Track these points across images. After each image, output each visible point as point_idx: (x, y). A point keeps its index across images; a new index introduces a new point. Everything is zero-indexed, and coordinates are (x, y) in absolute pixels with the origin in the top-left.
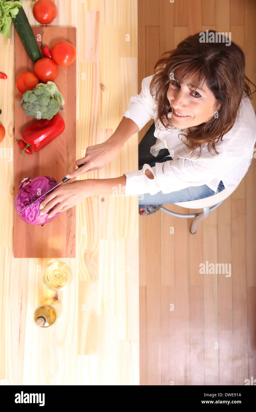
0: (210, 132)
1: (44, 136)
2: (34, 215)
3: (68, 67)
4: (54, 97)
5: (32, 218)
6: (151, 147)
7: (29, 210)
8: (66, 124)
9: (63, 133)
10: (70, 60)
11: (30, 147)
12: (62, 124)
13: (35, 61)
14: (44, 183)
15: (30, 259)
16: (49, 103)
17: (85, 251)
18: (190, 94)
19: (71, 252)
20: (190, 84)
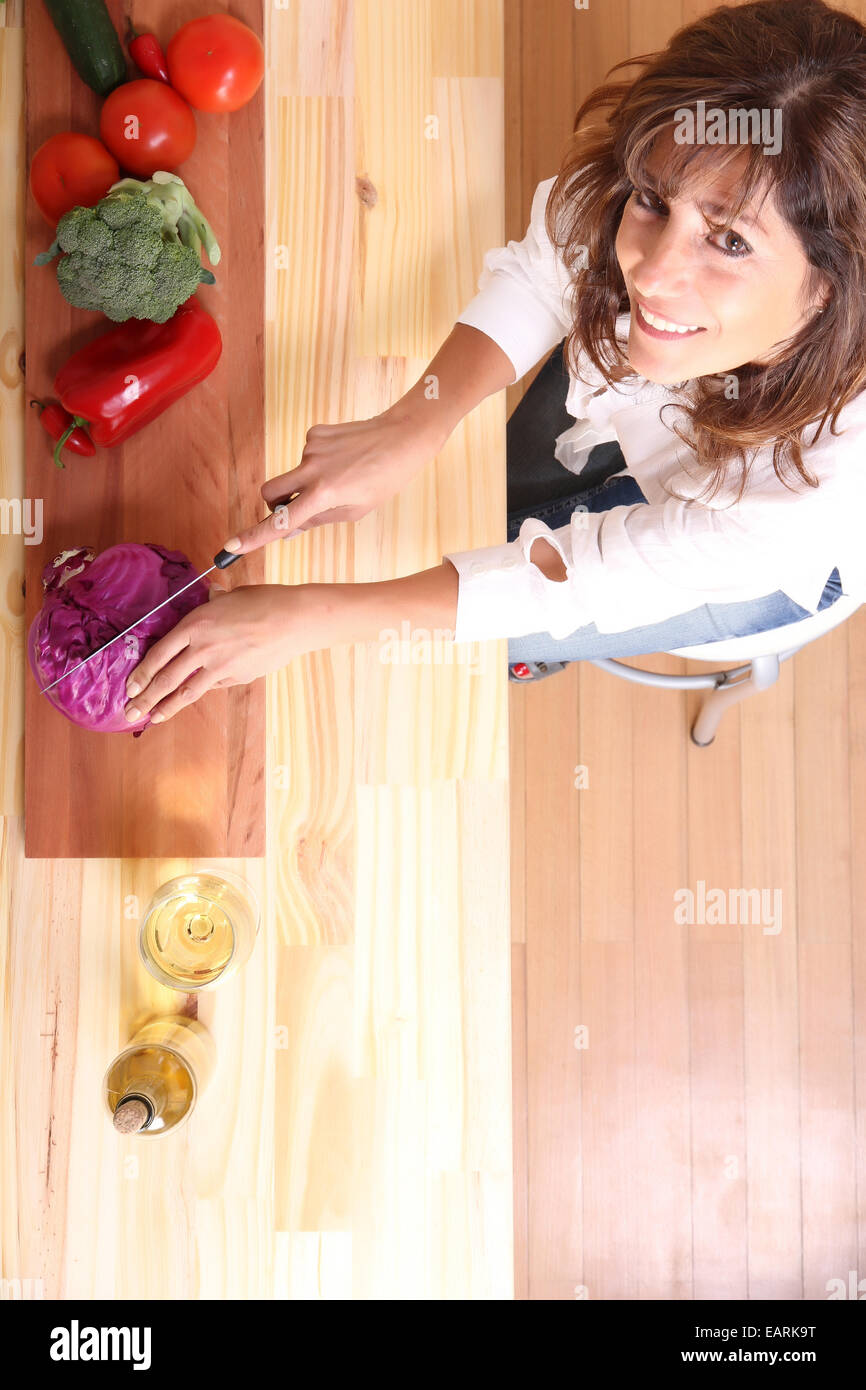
0: (782, 399)
1: (142, 386)
2: (104, 696)
3: (235, 115)
4: (179, 234)
5: (96, 709)
6: (557, 437)
7: (86, 675)
8: (225, 339)
9: (214, 372)
10: (239, 87)
11: (86, 429)
12: (209, 337)
13: (103, 93)
14: (144, 569)
15: (89, 861)
16: (159, 258)
17: (301, 829)
18: (708, 238)
19: (248, 836)
20: (709, 204)
